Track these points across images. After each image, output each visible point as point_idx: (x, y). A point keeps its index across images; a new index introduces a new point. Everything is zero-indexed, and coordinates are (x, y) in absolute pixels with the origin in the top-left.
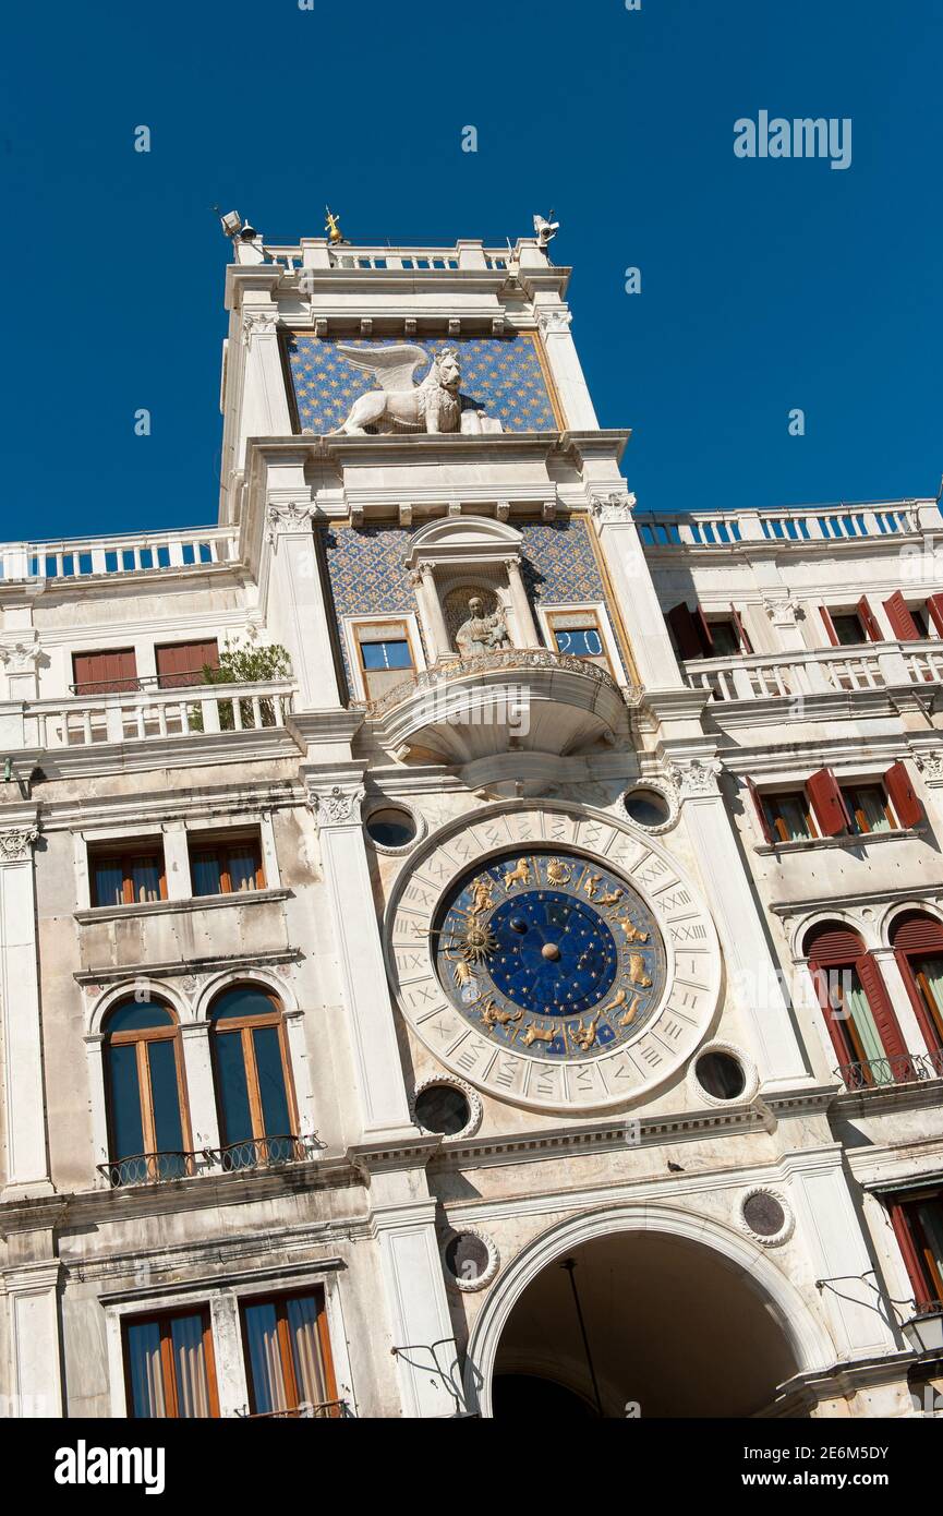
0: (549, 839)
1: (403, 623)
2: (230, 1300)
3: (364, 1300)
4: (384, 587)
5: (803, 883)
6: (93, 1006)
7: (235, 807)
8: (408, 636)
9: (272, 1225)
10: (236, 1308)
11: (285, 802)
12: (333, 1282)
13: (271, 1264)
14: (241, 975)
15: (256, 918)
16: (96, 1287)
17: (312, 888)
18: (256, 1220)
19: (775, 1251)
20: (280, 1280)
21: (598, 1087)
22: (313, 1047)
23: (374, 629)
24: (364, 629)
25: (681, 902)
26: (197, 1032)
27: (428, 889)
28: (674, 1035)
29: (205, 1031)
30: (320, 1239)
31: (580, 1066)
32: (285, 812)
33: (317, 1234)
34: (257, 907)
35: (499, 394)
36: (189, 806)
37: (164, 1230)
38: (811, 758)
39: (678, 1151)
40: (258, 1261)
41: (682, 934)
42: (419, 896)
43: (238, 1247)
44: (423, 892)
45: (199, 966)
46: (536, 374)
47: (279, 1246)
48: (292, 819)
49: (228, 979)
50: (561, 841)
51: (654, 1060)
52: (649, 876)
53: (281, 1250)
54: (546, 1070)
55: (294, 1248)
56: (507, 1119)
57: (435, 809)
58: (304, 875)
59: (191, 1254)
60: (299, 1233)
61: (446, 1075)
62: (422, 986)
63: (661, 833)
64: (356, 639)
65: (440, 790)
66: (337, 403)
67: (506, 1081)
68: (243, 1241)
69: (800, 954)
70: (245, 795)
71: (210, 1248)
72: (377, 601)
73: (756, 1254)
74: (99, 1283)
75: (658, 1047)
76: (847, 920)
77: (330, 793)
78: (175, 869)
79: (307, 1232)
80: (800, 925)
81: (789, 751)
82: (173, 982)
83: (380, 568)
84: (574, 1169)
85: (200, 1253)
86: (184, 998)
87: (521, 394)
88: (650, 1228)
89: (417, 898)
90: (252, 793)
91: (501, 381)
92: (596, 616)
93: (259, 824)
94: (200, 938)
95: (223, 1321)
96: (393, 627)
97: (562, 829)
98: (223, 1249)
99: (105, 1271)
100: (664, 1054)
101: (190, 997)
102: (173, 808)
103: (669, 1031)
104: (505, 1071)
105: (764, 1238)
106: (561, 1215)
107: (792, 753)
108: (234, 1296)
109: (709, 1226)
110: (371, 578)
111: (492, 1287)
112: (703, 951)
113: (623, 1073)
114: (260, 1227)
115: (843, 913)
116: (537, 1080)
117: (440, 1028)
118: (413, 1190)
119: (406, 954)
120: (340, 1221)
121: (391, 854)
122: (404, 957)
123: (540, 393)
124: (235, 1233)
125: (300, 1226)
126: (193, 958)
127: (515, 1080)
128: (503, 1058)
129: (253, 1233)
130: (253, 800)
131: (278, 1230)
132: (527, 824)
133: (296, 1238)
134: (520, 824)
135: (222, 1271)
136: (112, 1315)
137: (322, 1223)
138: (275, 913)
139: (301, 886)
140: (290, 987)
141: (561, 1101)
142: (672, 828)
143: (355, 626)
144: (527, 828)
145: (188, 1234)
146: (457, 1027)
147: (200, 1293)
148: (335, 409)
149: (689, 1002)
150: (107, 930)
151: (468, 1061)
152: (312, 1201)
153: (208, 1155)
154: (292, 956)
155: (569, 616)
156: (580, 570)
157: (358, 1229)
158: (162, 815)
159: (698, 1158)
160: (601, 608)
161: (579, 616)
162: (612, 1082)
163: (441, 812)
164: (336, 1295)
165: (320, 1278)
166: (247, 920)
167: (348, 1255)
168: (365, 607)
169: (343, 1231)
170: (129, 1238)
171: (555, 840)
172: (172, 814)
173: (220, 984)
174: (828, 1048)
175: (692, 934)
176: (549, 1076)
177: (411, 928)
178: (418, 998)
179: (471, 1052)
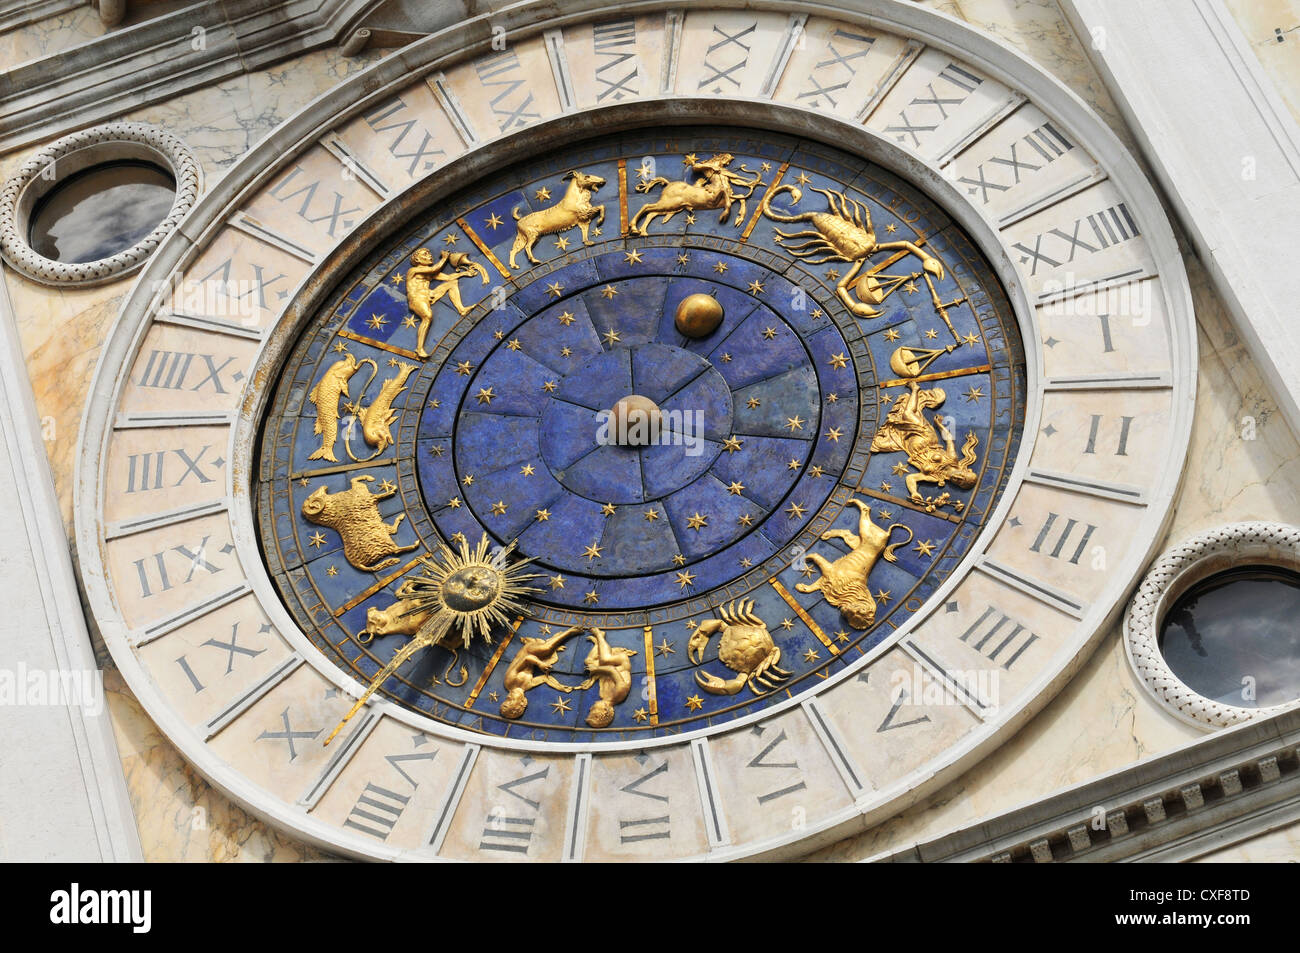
21: (820, 778)
25: (1039, 160)
27: (222, 347)
28: (1069, 550)
31: (756, 727)
41: (1054, 250)
42: (199, 369)
44: (208, 358)
50: (629, 98)
51: (998, 641)
54: (645, 770)
57: (230, 122)
62: (218, 626)
75: (1013, 604)
89: (191, 380)
100: (1039, 619)
103: (1048, 545)
104: (505, 805)
112: (1131, 277)
113: (907, 713)
117: (286, 734)
119: (166, 548)
121: (99, 281)
122: (159, 557)
127: (541, 822)
128: (498, 769)
132: (517, 83)
134: (497, 92)
144: (519, 95)
146: (338, 716)
149: (1108, 440)
162: (870, 749)
163: (244, 125)
171: (610, 101)
175: (1087, 234)
176: (648, 787)
177: (174, 468)
178: (209, 663)
179: (392, 781)
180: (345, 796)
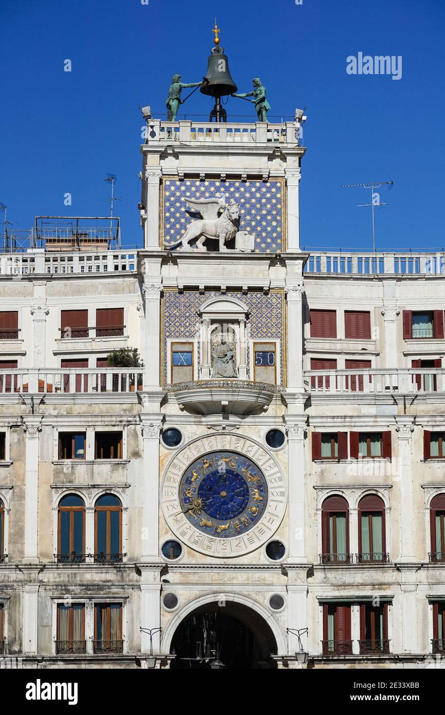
0: (233, 449)
1: (192, 343)
2: (92, 603)
3: (135, 609)
4: (188, 324)
5: (330, 477)
6: (57, 497)
7: (114, 423)
8: (193, 350)
9: (108, 581)
10: (93, 606)
11: (133, 423)
12: (125, 603)
13: (106, 594)
14: (108, 492)
15: (117, 470)
16: (50, 594)
17: (138, 460)
18: (104, 579)
19: (277, 615)
20: (108, 599)
21: (228, 549)
22: (130, 522)
23: (179, 345)
24: (176, 345)
25: (278, 481)
26: (91, 511)
27: (181, 465)
28: (262, 533)
29: (93, 511)
30: (123, 589)
31: (224, 540)
32: (132, 427)
33: (123, 587)
34: (117, 465)
35: (258, 218)
36: (97, 421)
37: (73, 578)
38: (351, 422)
39: (252, 576)
40: (102, 592)
41: (275, 494)
42: (178, 467)
43: (96, 587)
45: (94, 486)
46: (279, 206)
47: (109, 589)
48: (135, 430)
49: (104, 493)
50: (237, 450)
51: (251, 541)
52: (268, 468)
53: (110, 590)
54: (211, 541)
55: (114, 590)
56: (193, 556)
57: (190, 432)
58: (136, 454)
59: (81, 588)
60: (116, 586)
61: (174, 538)
62: (172, 503)
63: (277, 451)
64: (172, 350)
65: (193, 424)
66: (183, 220)
67: (196, 542)
68: (98, 585)
69: (320, 507)
70: (118, 419)
71: (87, 587)
72: (183, 331)
73: (269, 615)
74: (51, 592)
75: (254, 537)
76: (344, 495)
77: (149, 424)
78: (89, 447)
79: (119, 586)
80: (324, 495)
81: (341, 418)
82: (84, 492)
83: (187, 314)
84: (213, 577)
85: (84, 588)
86: (87, 498)
87: (269, 218)
88: (235, 601)
89: (176, 468)
90: (121, 419)
91: (261, 210)
92: (275, 346)
93: (122, 431)
94: (96, 475)
95: (88, 610)
96: (187, 345)
97: (238, 445)
98: (91, 588)
99: (53, 589)
100: (256, 540)
101: (90, 498)
102: (91, 422)
103: (260, 532)
104: (196, 539)
105: (274, 610)
106: (205, 592)
107: (343, 420)
108: (93, 602)
109: (256, 603)
110: (183, 319)
111: (177, 612)
112: (281, 502)
113: (239, 545)
114: (104, 582)
115: (343, 492)
116: (206, 543)
117: (176, 520)
118: (155, 578)
119: (169, 491)
120: (131, 583)
121: (170, 449)
123: (278, 218)
124: (96, 583)
125: (117, 584)
126: (92, 484)
127: (199, 542)
128: (197, 534)
129: (101, 583)
130: (121, 421)
131: (110, 584)
132: (225, 441)
133: (116, 587)
134: (223, 441)
135: (90, 594)
136: (54, 603)
137: (125, 583)
138: (123, 468)
139: (134, 459)
140: (125, 499)
141: (214, 552)
142: (282, 449)
143: (172, 343)
144: (225, 443)
145: (81, 581)
146: (182, 520)
147: (83, 600)
148: (181, 224)
149: (271, 522)
150: (63, 468)
151: (183, 534)
152: (122, 575)
153: (89, 555)
154: (127, 486)
155: (263, 345)
156: (274, 320)
157: (136, 587)
158: (87, 424)
159: (259, 579)
160: (278, 341)
161: (268, 345)
162: (234, 547)
163: (192, 433)
164: (125, 607)
165: (122, 601)
166: (113, 470)
167: (132, 595)
168: (177, 334)
169: (131, 587)
170: (62, 579)
171: (235, 449)
172: (90, 424)
173: (101, 494)
174: (320, 545)
175: (279, 494)
176: (212, 543)
177: (172, 480)
178: (170, 508)
179: (185, 530)
180: (180, 531)
